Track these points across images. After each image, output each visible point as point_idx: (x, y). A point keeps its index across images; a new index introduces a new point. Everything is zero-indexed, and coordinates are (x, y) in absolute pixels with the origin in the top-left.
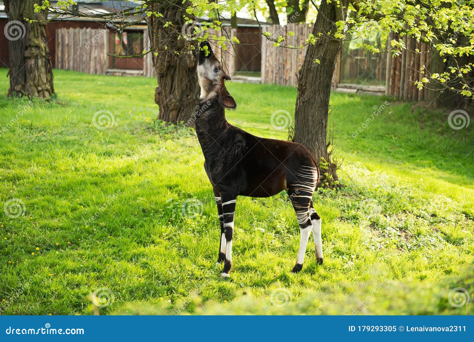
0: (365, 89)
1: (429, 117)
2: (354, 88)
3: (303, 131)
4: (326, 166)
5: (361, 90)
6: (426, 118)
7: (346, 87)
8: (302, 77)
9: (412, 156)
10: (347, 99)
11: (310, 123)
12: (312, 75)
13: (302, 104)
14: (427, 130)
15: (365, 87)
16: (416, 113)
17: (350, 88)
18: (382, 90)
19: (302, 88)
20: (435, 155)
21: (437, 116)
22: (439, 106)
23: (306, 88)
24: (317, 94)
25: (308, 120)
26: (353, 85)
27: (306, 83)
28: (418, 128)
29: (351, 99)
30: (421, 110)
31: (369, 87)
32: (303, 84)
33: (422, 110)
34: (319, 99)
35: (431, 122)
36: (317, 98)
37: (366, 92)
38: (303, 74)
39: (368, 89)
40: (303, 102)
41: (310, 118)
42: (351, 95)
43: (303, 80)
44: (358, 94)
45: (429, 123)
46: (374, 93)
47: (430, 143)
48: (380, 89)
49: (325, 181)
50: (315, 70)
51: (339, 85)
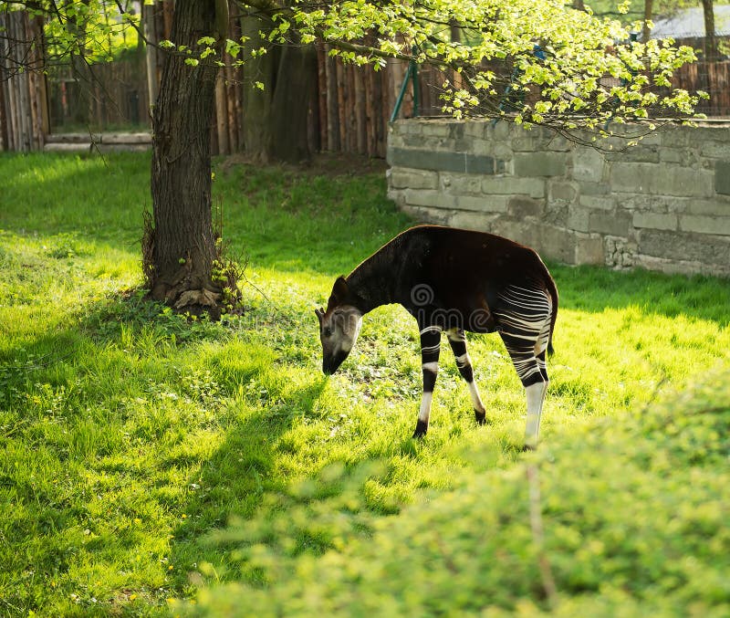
0: (109, 141)
1: (259, 183)
2: (85, 141)
3: (174, 216)
4: (223, 275)
5: (101, 142)
6: (254, 185)
7: (65, 140)
8: (161, 119)
9: (262, 256)
10: (81, 165)
11: (186, 202)
12: (180, 113)
13: (165, 168)
14: (264, 206)
15: (107, 136)
16: (232, 177)
17: (76, 140)
18: (144, 140)
19: (164, 138)
20: (299, 249)
21: (275, 179)
22: (272, 161)
23: (171, 138)
24: (193, 146)
25: (181, 195)
26: (82, 135)
27: (170, 129)
28: (246, 204)
29: (89, 163)
30: (241, 171)
31: (116, 137)
32: (166, 131)
33: (243, 170)
34: (198, 156)
35: (266, 191)
36: (193, 153)
37: (112, 146)
38: (162, 113)
39: (115, 140)
40: (168, 164)
41: (185, 192)
42: (84, 156)
43: (164, 124)
44: (94, 151)
45: (264, 193)
46: (127, 147)
47: (279, 229)
48: (139, 137)
49: (225, 302)
50: (186, 104)
51: (49, 138)
